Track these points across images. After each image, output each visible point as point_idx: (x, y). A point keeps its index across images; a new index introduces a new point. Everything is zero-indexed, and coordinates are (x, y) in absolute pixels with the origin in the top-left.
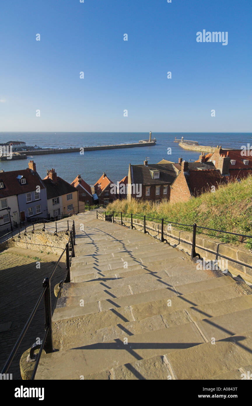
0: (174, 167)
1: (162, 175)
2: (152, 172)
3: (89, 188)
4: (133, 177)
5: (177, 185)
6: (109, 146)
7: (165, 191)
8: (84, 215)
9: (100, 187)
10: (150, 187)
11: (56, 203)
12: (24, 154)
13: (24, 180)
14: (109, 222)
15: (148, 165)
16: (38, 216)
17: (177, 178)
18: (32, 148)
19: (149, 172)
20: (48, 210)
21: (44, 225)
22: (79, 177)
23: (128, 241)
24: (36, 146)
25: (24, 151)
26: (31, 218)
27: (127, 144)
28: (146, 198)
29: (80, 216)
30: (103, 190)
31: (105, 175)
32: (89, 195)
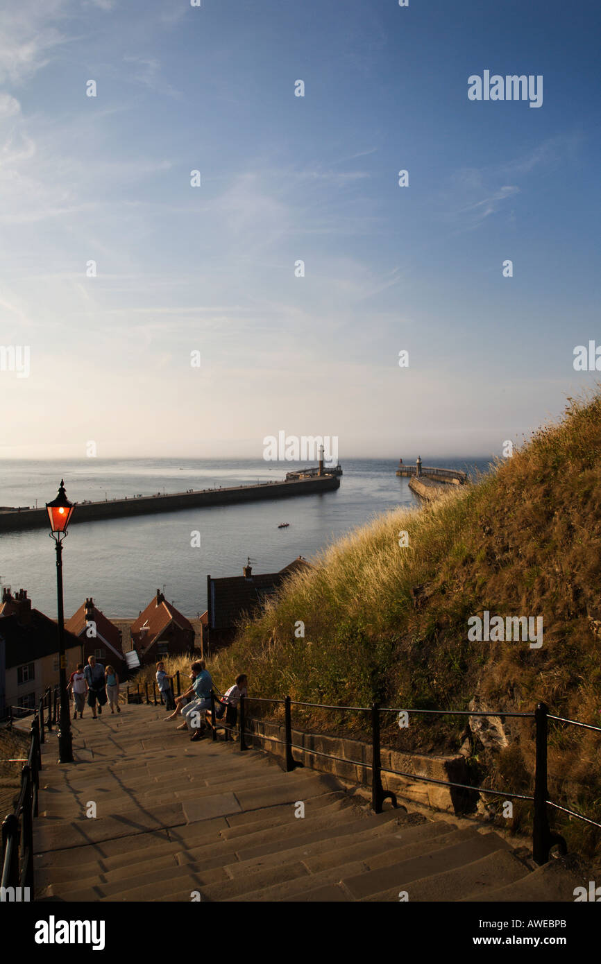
4: (214, 608)
9: (146, 630)
11: (25, 679)
15: (253, 577)
19: (255, 594)
20: (6, 697)
22: (89, 606)
30: (152, 642)
31: (161, 599)
32: (113, 653)
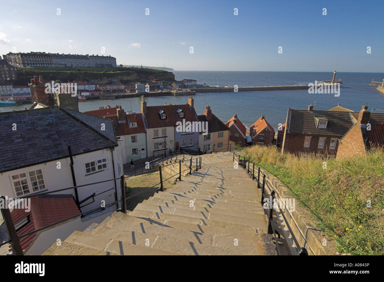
0: (352, 116)
1: (330, 125)
2: (317, 120)
3: (244, 130)
4: (290, 123)
5: (349, 140)
6: (278, 86)
7: (332, 145)
8: (223, 155)
9: (256, 129)
10: (311, 137)
11: (207, 139)
12: (194, 91)
13: (182, 113)
14: (241, 167)
15: (313, 111)
16: (190, 148)
17: (350, 131)
18: (202, 86)
19: (314, 119)
20: (199, 144)
21: (184, 157)
22: (236, 117)
23: (230, 191)
24: (205, 84)
25: (195, 88)
26: (183, 148)
27: (300, 86)
28: (304, 149)
29: (219, 155)
30: (257, 134)
31: (263, 118)
32: (242, 136)
